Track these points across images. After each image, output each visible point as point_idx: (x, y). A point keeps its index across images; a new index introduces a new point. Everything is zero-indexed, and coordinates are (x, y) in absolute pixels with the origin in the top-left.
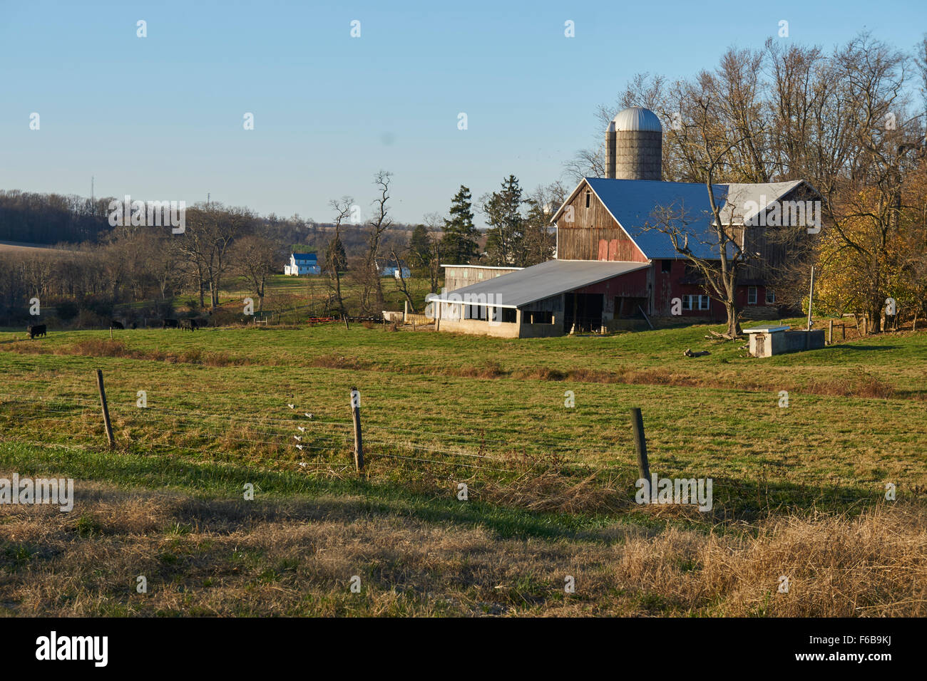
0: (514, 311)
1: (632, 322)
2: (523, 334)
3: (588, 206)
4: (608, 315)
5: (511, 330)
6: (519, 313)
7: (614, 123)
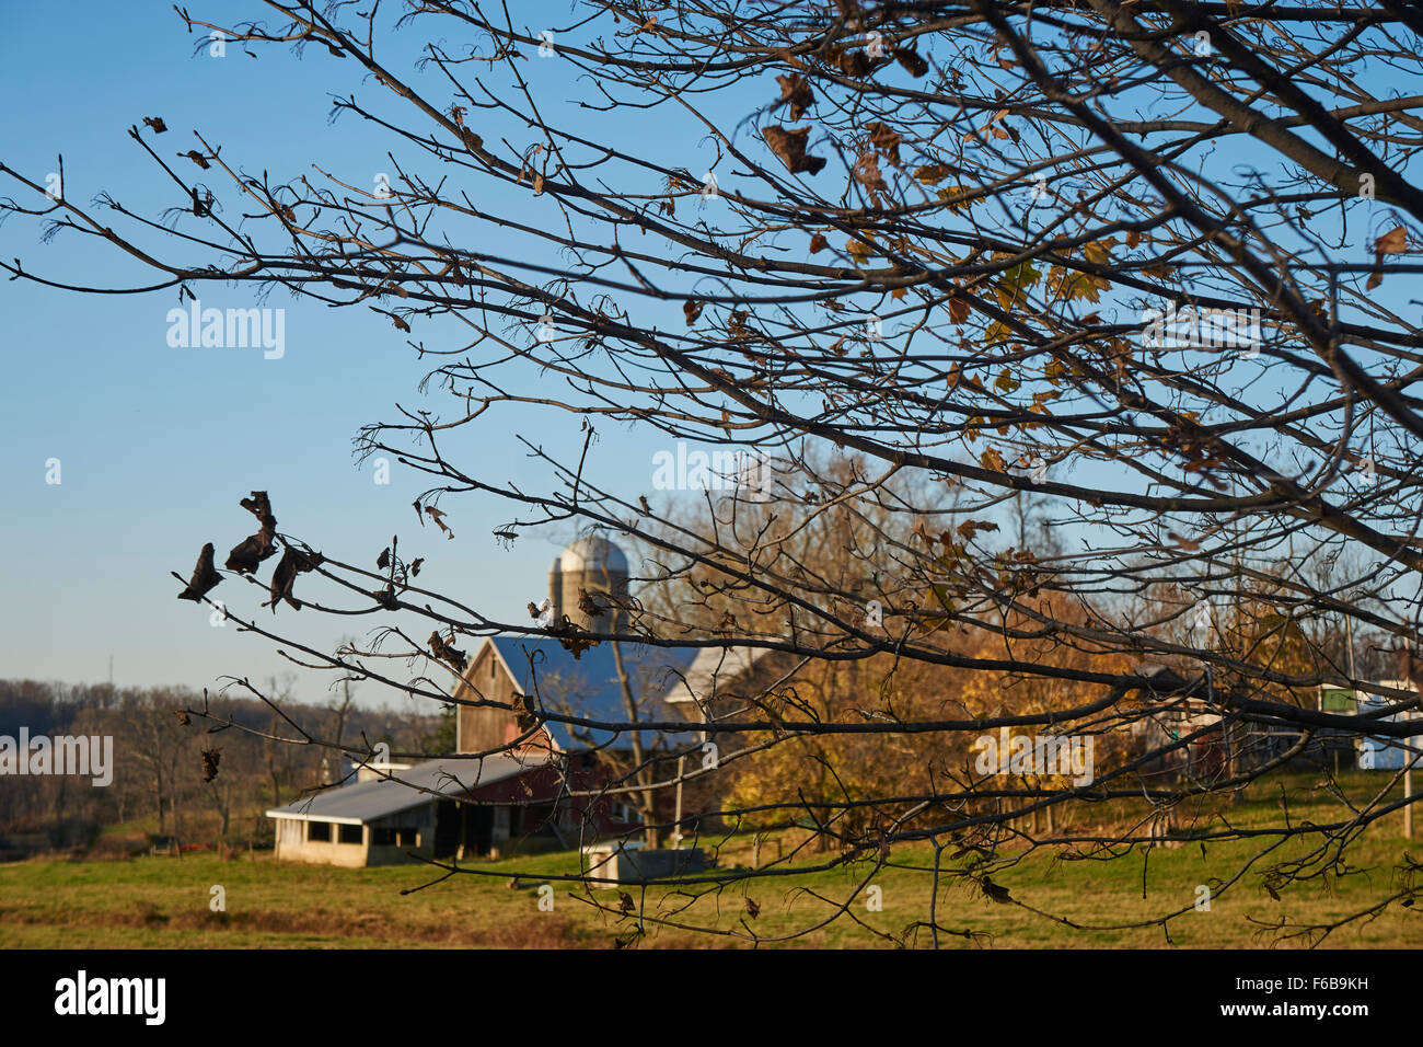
0: (358, 829)
1: (539, 841)
2: (371, 861)
3: (493, 675)
4: (501, 832)
5: (353, 856)
6: (366, 831)
7: (559, 561)
